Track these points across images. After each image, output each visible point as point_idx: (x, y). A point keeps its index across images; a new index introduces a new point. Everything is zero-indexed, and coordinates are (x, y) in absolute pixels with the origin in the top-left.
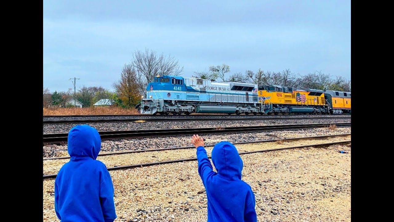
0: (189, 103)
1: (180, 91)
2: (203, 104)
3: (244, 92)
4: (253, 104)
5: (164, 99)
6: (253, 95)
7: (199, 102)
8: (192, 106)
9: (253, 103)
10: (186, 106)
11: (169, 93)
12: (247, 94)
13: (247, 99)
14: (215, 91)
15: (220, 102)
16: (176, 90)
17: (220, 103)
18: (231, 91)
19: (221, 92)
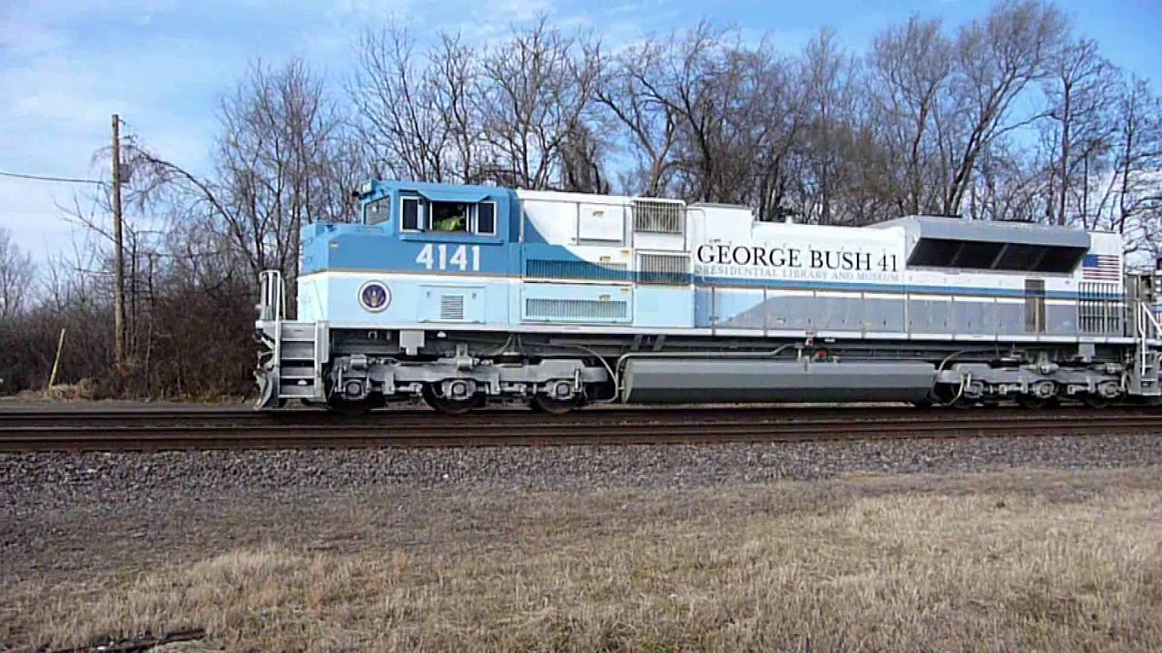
0: (554, 342)
1: (469, 271)
2: (664, 348)
3: (1017, 281)
4: (1073, 347)
5: (332, 326)
6: (1082, 297)
7: (631, 337)
8: (579, 363)
9: (1073, 339)
10: (536, 361)
11: (371, 288)
12: (1035, 290)
13: (1036, 319)
14: (780, 273)
15: (802, 334)
16: (435, 270)
17: (803, 340)
18: (908, 273)
19: (828, 276)
